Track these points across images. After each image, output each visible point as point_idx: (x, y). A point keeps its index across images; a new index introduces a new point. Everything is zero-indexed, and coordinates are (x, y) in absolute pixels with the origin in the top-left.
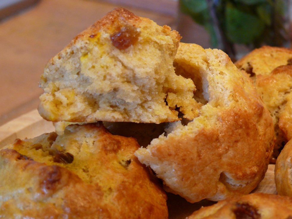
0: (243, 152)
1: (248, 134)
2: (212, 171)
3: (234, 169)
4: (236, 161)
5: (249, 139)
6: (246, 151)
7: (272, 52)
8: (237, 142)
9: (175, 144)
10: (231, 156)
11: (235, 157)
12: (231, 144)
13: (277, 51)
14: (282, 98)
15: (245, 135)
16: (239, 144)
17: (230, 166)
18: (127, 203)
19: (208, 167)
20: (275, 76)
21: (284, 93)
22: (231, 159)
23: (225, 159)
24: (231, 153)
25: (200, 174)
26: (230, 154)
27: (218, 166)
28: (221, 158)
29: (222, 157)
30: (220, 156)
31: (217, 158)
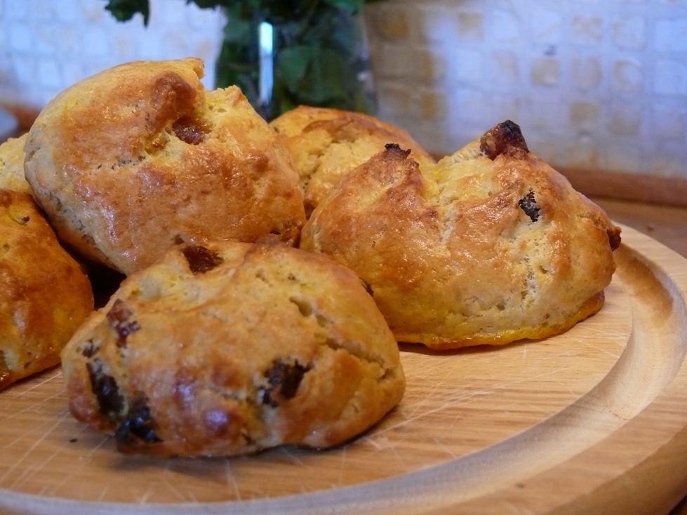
0: (216, 211)
1: (227, 186)
2: (159, 230)
3: (197, 234)
4: (201, 221)
5: (229, 193)
6: (221, 211)
7: (312, 113)
8: (205, 193)
9: (107, 179)
10: (193, 212)
11: (200, 215)
12: (195, 195)
13: (319, 112)
14: (313, 162)
15: (221, 186)
16: (210, 198)
17: (190, 228)
18: (35, 259)
19: (152, 222)
20: (305, 135)
21: (316, 156)
22: (193, 216)
23: (182, 215)
24: (193, 207)
25: (139, 231)
26: (192, 209)
27: (169, 223)
28: (175, 212)
29: (178, 212)
30: (174, 209)
31: (169, 209)
